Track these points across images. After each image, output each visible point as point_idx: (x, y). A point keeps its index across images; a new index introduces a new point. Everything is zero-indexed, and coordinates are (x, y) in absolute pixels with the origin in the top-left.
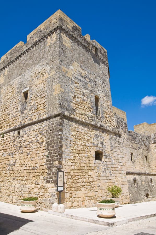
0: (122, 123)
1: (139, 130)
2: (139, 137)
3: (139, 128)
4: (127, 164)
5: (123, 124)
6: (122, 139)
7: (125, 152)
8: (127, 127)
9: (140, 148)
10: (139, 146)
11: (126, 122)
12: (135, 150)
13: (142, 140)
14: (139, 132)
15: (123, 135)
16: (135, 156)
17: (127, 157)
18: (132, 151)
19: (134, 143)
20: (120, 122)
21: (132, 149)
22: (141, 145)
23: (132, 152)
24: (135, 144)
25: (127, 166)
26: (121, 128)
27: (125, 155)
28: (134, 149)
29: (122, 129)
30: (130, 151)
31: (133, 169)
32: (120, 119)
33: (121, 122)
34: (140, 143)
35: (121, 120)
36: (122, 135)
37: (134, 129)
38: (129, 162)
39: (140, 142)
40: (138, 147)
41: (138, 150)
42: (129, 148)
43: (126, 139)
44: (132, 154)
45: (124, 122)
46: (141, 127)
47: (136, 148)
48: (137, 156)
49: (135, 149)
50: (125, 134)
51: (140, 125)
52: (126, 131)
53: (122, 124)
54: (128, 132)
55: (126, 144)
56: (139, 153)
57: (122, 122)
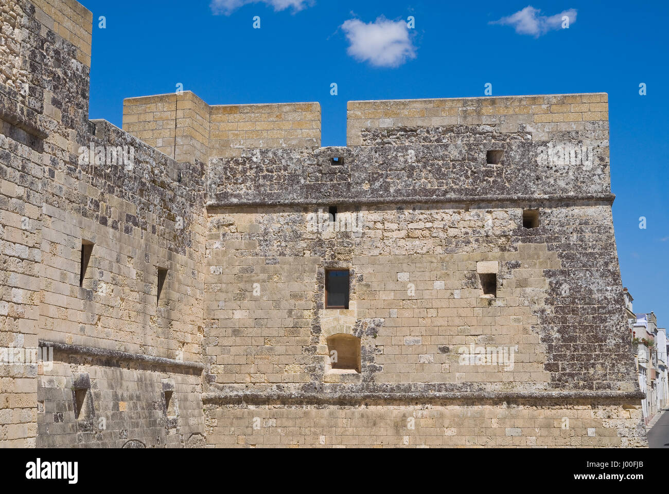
0: (59, 72)
1: (152, 125)
2: (145, 165)
3: (149, 117)
4: (50, 298)
5: (65, 73)
6: (47, 159)
7: (52, 231)
8: (84, 96)
9: (136, 224)
10: (134, 211)
11: (83, 71)
12: (111, 230)
13: (154, 181)
14: (148, 135)
15: (54, 139)
16: (105, 264)
17: (59, 261)
18: (91, 230)
19: (111, 190)
20: (50, 61)
21: (95, 223)
22: (146, 207)
23: (88, 237)
24: (114, 200)
25: (53, 311)
26: (48, 95)
27: (46, 247)
28: (104, 221)
29: (55, 102)
30: (78, 232)
31: (82, 329)
32: (53, 43)
33: (59, 61)
34: (142, 195)
35: (57, 52)
36: (46, 136)
37: (126, 119)
38: (66, 288)
39: (141, 191)
40: (129, 217)
41: (127, 230)
42: (76, 217)
43: (71, 163)
44: (86, 250)
45: (74, 63)
46: (160, 110)
47: (115, 222)
48: (115, 265)
49: (110, 222)
50: (66, 136)
51: (161, 99)
52: (79, 119)
53: (61, 75)
54: (85, 128)
55: (64, 188)
56: (127, 250)
57: (66, 62)
